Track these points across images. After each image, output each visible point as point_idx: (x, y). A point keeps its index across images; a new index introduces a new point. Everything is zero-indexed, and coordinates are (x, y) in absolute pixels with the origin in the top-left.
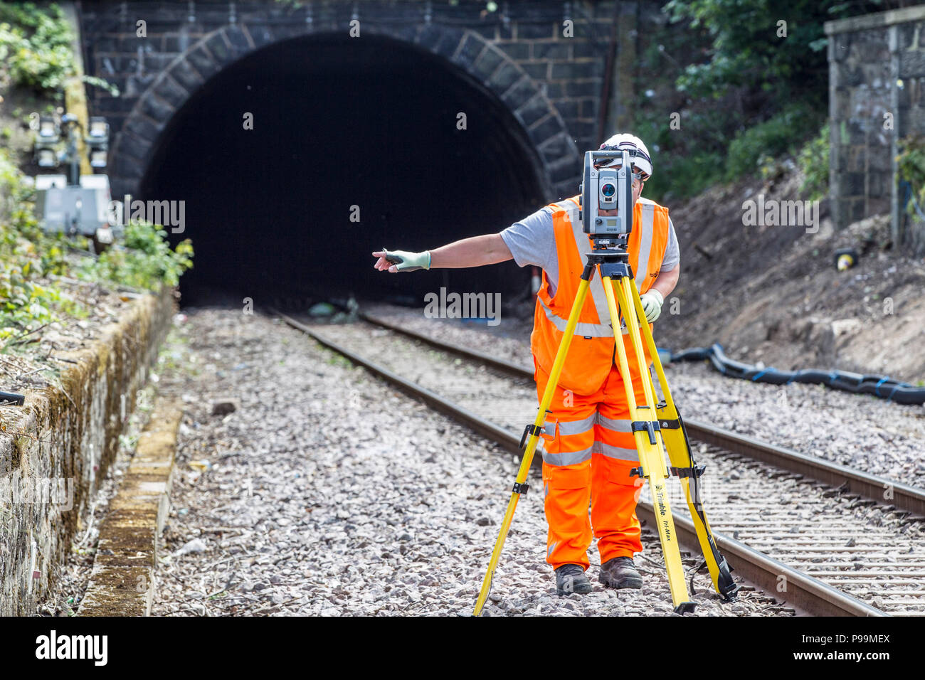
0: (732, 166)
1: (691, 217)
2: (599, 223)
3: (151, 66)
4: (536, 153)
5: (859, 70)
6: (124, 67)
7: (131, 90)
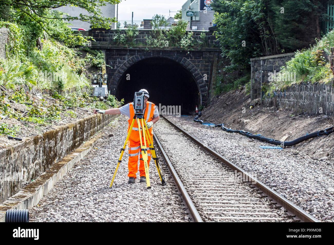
0: (235, 87)
1: (226, 97)
2: (137, 107)
3: (120, 63)
4: (197, 82)
5: (257, 68)
6: (114, 63)
7: (115, 67)
